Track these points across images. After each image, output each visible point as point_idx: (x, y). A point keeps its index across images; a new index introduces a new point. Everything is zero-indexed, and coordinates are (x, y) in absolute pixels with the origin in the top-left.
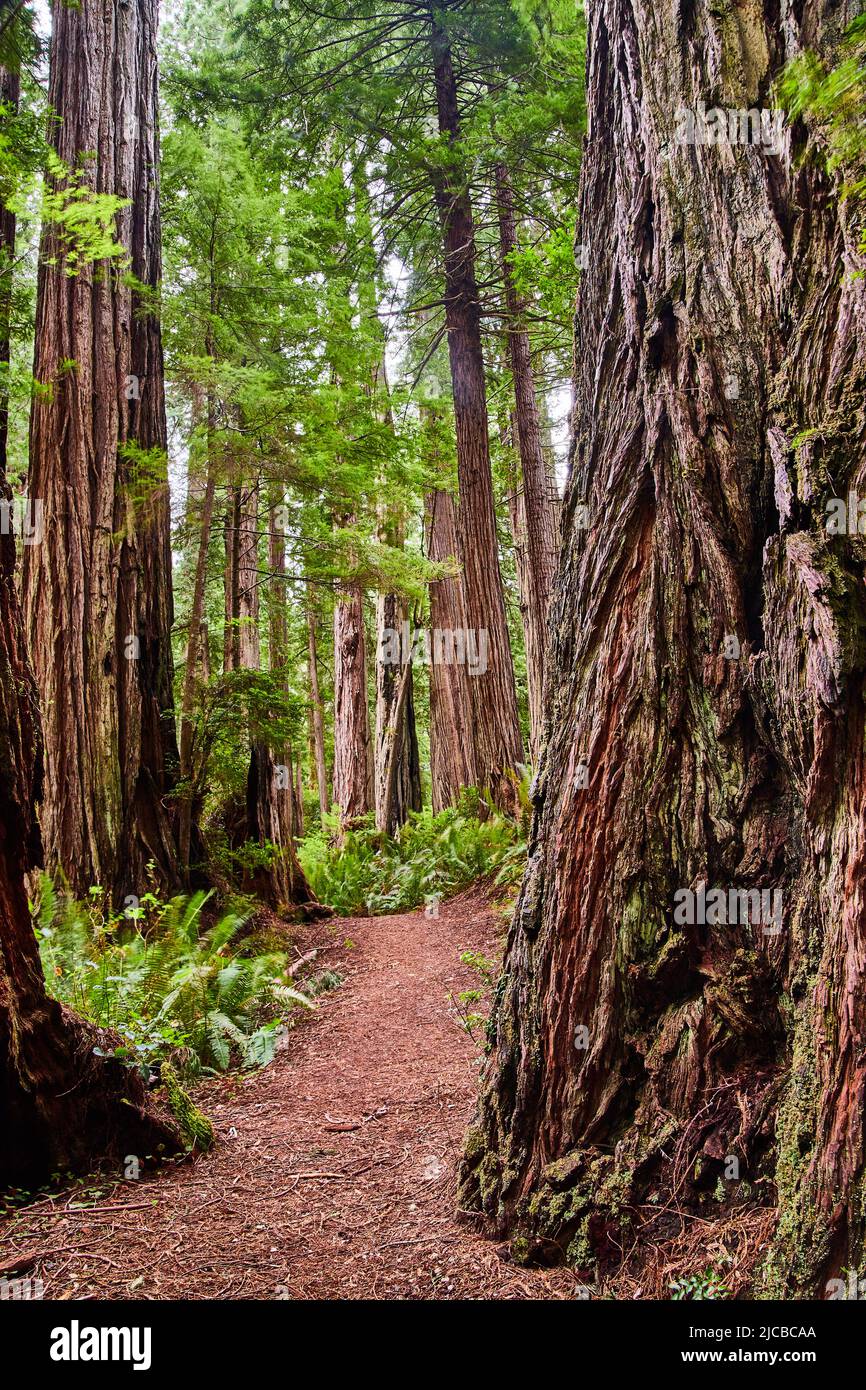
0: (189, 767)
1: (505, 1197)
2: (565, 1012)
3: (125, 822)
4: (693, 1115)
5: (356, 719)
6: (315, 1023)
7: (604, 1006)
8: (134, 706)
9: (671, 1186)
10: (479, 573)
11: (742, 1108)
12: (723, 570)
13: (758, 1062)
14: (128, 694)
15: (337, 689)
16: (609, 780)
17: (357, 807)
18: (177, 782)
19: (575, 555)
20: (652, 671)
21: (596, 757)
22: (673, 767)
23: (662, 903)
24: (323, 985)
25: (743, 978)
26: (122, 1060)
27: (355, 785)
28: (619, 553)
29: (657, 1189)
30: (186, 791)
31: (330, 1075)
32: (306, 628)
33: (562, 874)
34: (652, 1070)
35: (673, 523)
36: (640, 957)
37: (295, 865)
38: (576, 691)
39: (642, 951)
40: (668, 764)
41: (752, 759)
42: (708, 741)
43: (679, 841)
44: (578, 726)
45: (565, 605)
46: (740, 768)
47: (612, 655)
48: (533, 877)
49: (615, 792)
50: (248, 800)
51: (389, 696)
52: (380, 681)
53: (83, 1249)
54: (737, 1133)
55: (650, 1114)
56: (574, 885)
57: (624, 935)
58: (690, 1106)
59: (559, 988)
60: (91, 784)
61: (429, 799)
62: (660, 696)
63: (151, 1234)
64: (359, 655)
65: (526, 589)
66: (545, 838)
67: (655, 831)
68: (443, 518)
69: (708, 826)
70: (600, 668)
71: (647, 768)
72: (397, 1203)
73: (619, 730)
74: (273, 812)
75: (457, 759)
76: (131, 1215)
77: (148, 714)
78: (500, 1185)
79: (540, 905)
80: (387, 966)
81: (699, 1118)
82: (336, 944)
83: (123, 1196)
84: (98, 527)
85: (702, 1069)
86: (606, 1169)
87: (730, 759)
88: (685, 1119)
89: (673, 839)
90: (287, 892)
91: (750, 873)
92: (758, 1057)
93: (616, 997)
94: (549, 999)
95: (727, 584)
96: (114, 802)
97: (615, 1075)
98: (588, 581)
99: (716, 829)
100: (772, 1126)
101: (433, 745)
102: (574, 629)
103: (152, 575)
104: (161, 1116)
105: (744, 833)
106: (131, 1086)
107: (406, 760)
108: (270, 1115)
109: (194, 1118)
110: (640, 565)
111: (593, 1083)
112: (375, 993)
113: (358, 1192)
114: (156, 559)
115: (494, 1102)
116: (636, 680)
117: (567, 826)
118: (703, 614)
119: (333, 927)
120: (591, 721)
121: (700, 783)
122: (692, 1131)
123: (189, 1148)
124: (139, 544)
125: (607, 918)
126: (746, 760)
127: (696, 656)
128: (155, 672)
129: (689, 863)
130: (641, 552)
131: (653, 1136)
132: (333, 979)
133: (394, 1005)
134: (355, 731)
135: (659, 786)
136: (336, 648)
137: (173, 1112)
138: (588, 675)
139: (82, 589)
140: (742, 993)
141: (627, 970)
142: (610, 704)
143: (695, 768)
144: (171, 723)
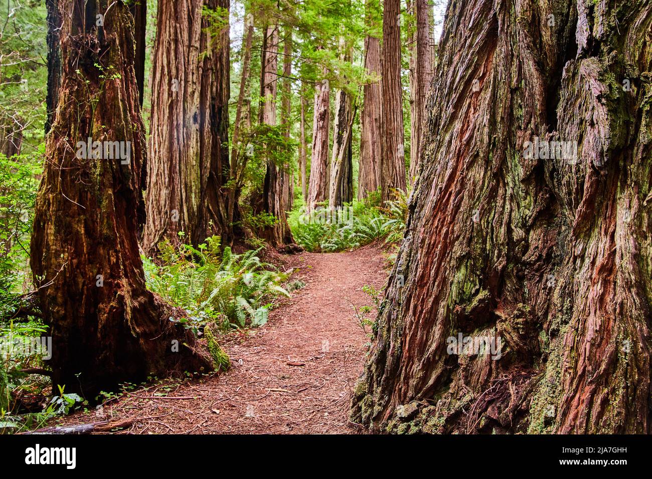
0: (235, 173)
1: (374, 419)
2: (417, 327)
3: (202, 199)
4: (483, 391)
5: (322, 153)
6: (289, 306)
7: (439, 326)
8: (208, 140)
9: (466, 429)
10: (390, 82)
11: (512, 392)
12: (535, 81)
13: (522, 366)
14: (205, 134)
15: (314, 137)
16: (455, 200)
17: (320, 197)
18: (228, 180)
19: (446, 68)
20: (486, 139)
21: (448, 186)
22: (492, 195)
23: (478, 273)
24: (294, 287)
25: (520, 320)
26: (184, 324)
27: (320, 186)
28: (473, 67)
29: (458, 429)
30: (233, 185)
31: (293, 334)
32: (300, 106)
33: (422, 251)
34: (462, 365)
35: (507, 50)
36: (462, 301)
37: (286, 225)
38: (439, 147)
39: (463, 298)
40: (490, 194)
41: (540, 195)
42: (515, 182)
43: (492, 238)
44: (439, 167)
45: (437, 97)
46: (532, 199)
47: (463, 127)
48: (405, 250)
49: (457, 207)
50: (264, 191)
51: (340, 143)
52: (336, 135)
53: (157, 419)
54: (507, 406)
55: (459, 387)
56: (428, 257)
57: (454, 288)
58: (482, 386)
59: (414, 313)
60: (185, 178)
61: (356, 195)
62: (489, 153)
63: (192, 414)
64: (326, 120)
65: (414, 92)
66: (414, 229)
67: (478, 232)
68: (374, 52)
69: (509, 231)
70: (455, 135)
71: (477, 195)
72: (318, 411)
73: (463, 171)
74: (277, 197)
75: (372, 177)
76: (184, 403)
77: (215, 144)
78: (372, 413)
79: (408, 266)
80: (328, 279)
81: (486, 394)
82: (303, 266)
83: (181, 391)
84: (192, 46)
85: (491, 367)
86: (431, 413)
87: (527, 193)
88: (478, 393)
89: (488, 237)
90: (281, 238)
91: (531, 261)
92: (523, 363)
93: (446, 322)
94: (408, 319)
95: (537, 89)
96: (196, 188)
97: (441, 364)
98: (453, 82)
99: (514, 234)
100: (528, 405)
101: (360, 169)
102: (441, 110)
103: (219, 73)
104: (203, 353)
105: (530, 237)
106: (188, 337)
107: (346, 175)
108: (260, 354)
109: (221, 354)
110: (484, 74)
111: (428, 367)
112: (320, 293)
113: (300, 402)
114: (221, 65)
115: (373, 368)
116: (476, 143)
117: (427, 224)
118: (520, 106)
119: (302, 257)
120: (447, 165)
121: (508, 206)
122: (481, 401)
123: (216, 370)
124: (213, 56)
125: (445, 278)
126: (536, 195)
127: (513, 132)
128: (219, 123)
129: (496, 252)
130: (486, 67)
131: (459, 399)
132: (300, 284)
133: (329, 300)
134: (322, 159)
135: (483, 206)
136: (315, 117)
137: (209, 351)
138: (447, 138)
139: (183, 78)
140: (519, 328)
141: (454, 308)
142: (459, 156)
143: (505, 197)
144: (227, 149)
